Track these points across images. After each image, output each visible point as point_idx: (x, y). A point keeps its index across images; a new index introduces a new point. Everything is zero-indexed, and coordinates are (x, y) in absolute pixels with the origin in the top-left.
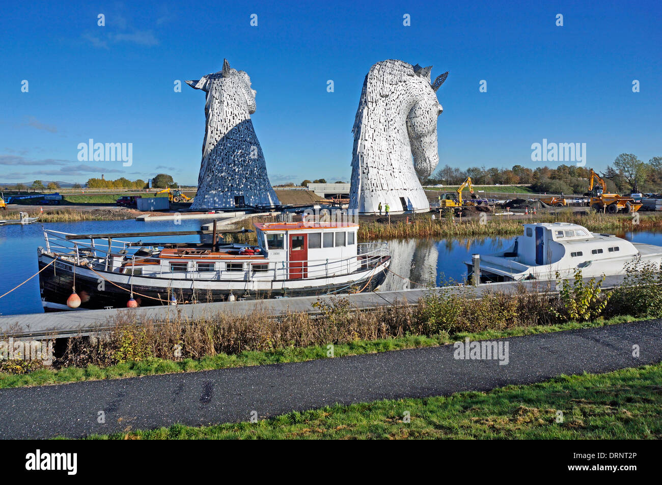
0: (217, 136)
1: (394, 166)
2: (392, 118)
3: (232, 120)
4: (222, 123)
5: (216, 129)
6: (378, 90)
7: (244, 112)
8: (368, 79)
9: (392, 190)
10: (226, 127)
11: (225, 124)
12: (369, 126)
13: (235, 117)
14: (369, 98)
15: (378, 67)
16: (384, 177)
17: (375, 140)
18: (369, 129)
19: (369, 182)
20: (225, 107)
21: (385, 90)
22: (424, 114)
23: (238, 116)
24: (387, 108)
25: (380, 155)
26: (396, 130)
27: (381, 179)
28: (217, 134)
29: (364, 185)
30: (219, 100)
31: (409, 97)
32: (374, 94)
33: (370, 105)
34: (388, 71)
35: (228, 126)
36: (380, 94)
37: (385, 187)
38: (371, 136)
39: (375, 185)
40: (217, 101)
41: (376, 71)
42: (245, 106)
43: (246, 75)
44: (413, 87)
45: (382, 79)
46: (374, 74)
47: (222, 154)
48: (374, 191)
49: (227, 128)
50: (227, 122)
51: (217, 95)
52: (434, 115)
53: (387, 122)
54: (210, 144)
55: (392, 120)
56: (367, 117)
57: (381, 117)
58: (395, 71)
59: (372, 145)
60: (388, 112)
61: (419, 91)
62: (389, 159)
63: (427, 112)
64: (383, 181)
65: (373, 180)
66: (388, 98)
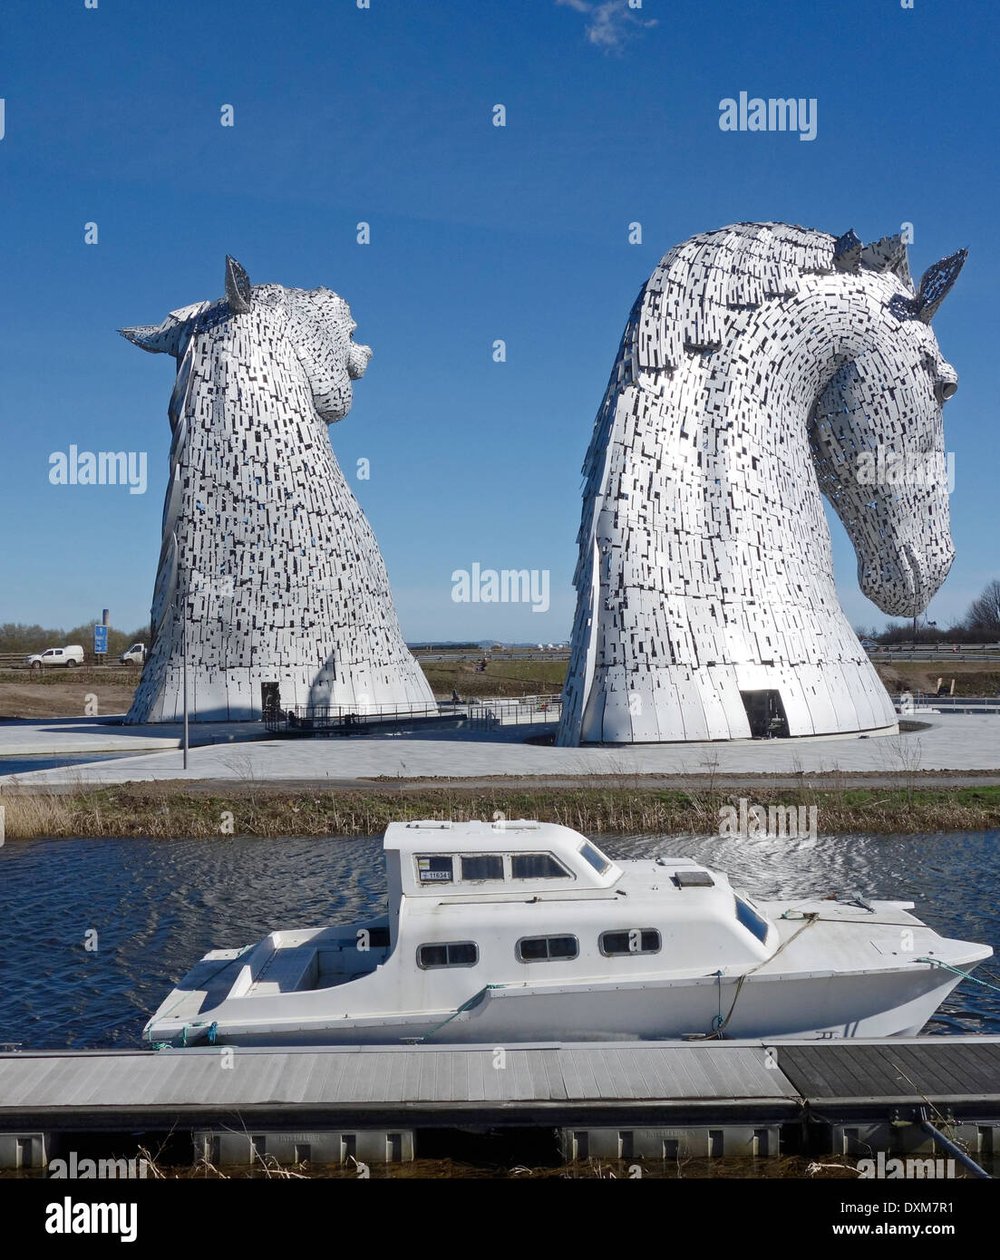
0: (204, 493)
1: (726, 581)
2: (731, 418)
3: (252, 443)
4: (220, 454)
5: (199, 475)
6: (680, 326)
7: (297, 418)
8: (648, 295)
9: (711, 664)
10: (232, 465)
11: (229, 457)
12: (638, 448)
13: (264, 435)
14: (643, 356)
15: (689, 251)
16: (684, 622)
17: (657, 495)
18: (637, 457)
19: (625, 637)
20: (229, 405)
21: (709, 327)
22: (877, 399)
23: (274, 432)
24: (714, 385)
25: (675, 546)
26: (747, 460)
27: (672, 627)
28: (202, 488)
29: (609, 649)
30: (211, 385)
31: (812, 345)
32: (665, 342)
33: (644, 379)
34: (725, 261)
35: (240, 461)
36: (688, 339)
37: (685, 654)
38: (644, 482)
39: (647, 647)
40: (205, 387)
41: (679, 267)
42: (301, 398)
43: (336, 300)
44: (828, 311)
45: (698, 290)
46: (672, 276)
47: (220, 550)
48: (643, 668)
49: (236, 469)
50: (236, 451)
51: (205, 368)
52: (919, 400)
53: (712, 432)
54: (181, 519)
55: (730, 425)
56: (632, 419)
57: (692, 419)
58: (750, 263)
59: (643, 512)
60: (717, 398)
61: (855, 323)
62: (710, 560)
63: (887, 393)
64: (676, 635)
65: (639, 630)
66: (721, 353)
